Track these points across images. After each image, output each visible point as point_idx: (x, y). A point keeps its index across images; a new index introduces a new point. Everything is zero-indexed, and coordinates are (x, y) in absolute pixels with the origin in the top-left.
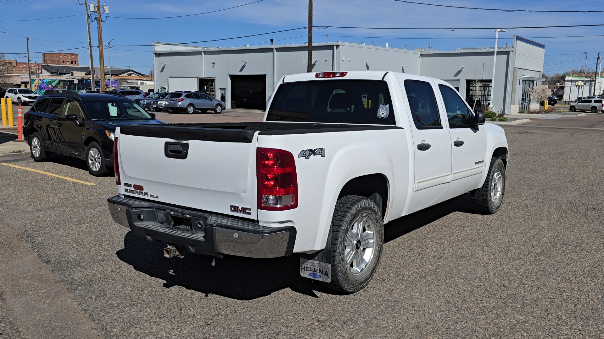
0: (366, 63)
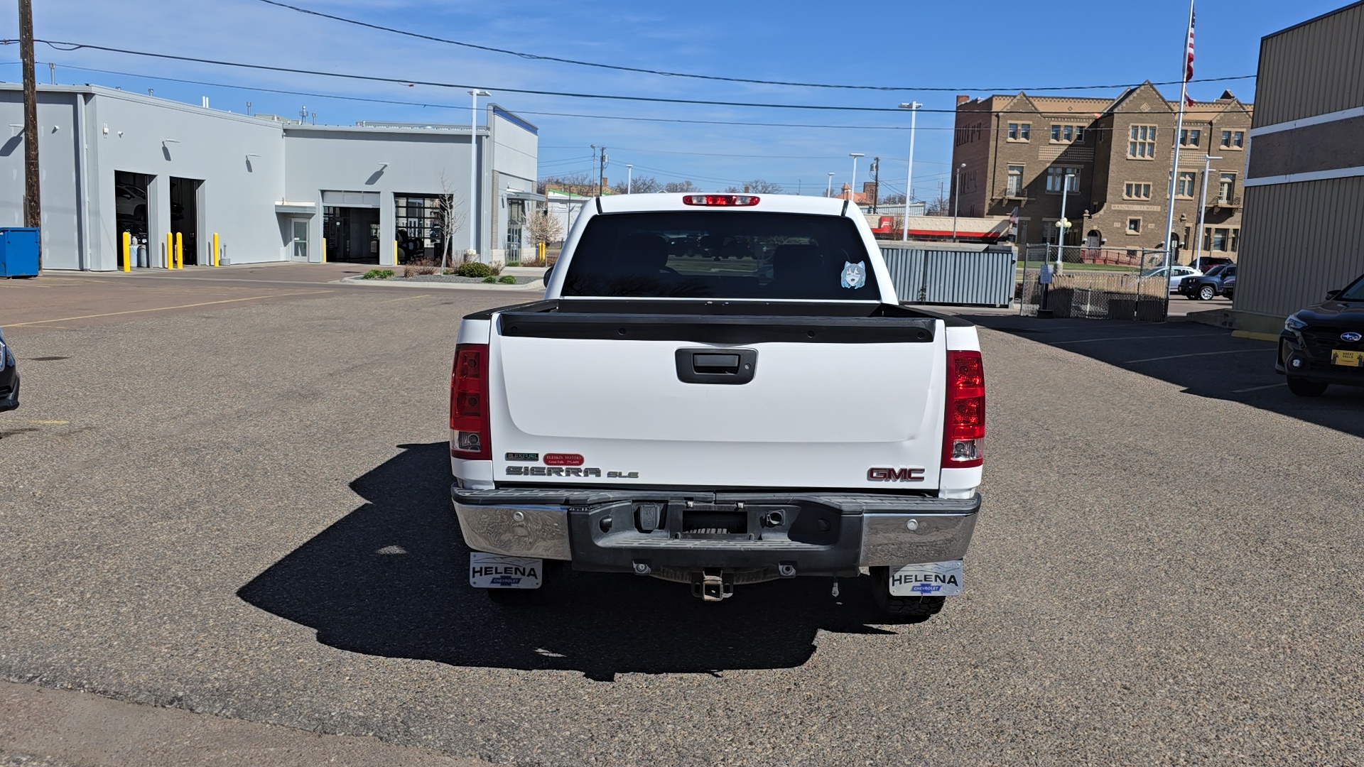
0: (163, 142)
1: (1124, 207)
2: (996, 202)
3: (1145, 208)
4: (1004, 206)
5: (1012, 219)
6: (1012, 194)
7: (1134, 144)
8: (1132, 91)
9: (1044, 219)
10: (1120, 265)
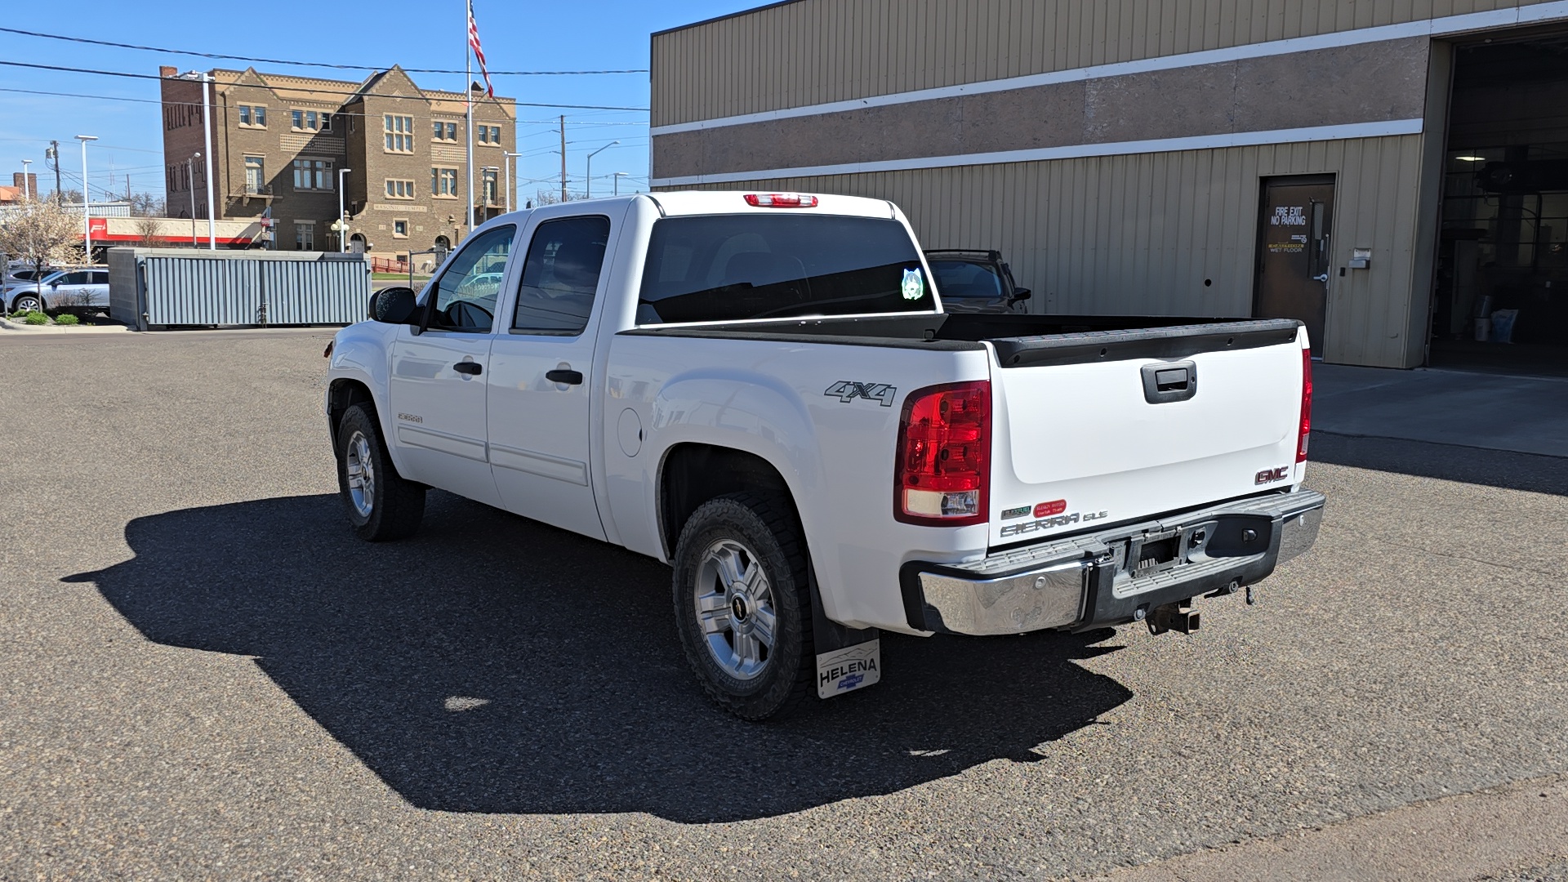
1: (388, 207)
2: (234, 200)
3: (410, 208)
4: (245, 205)
5: (264, 222)
6: (251, 190)
7: (390, 136)
8: (379, 77)
9: (296, 221)
10: (391, 273)
